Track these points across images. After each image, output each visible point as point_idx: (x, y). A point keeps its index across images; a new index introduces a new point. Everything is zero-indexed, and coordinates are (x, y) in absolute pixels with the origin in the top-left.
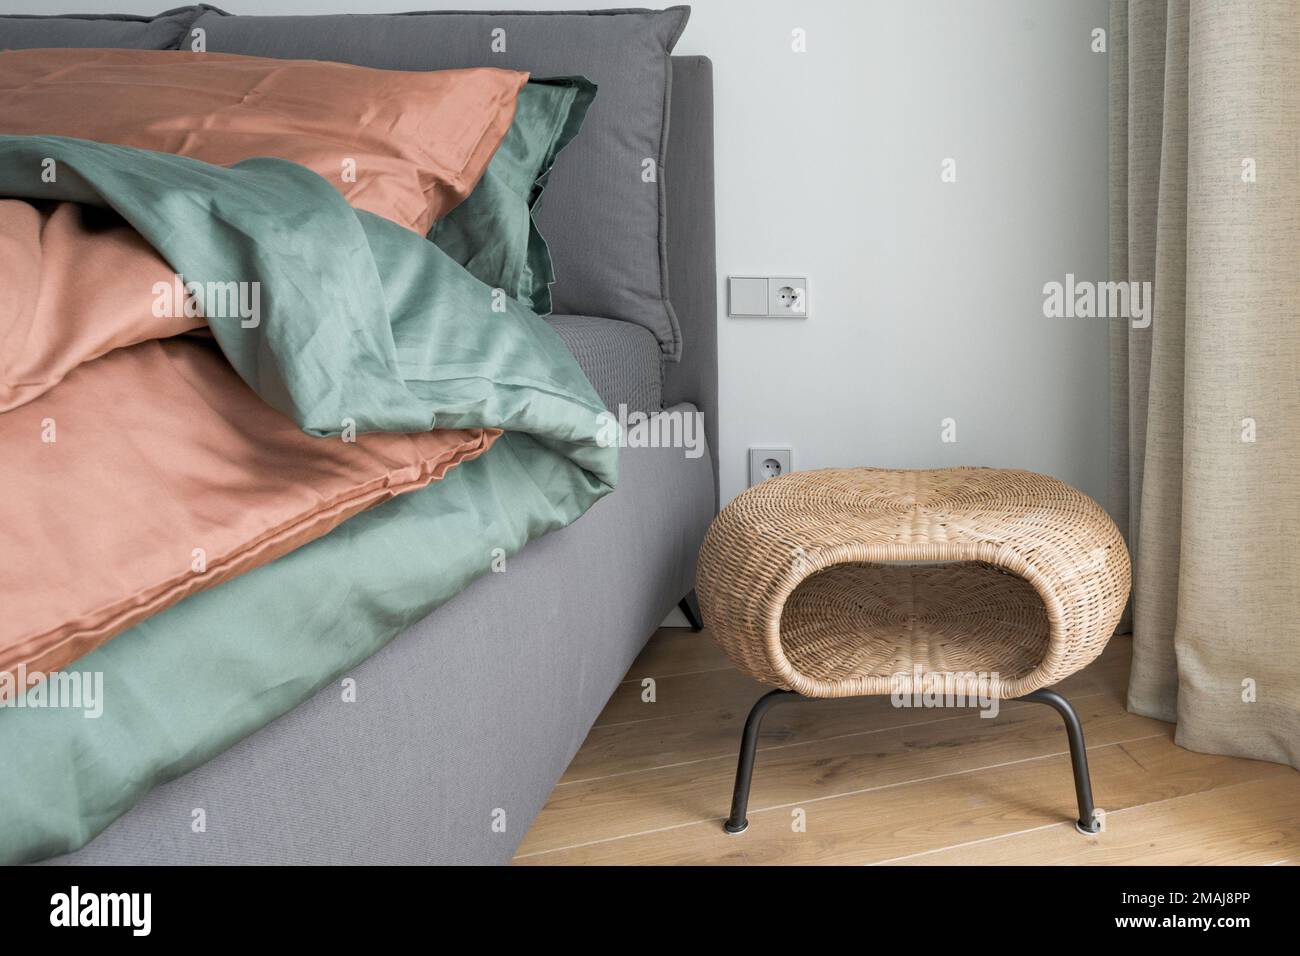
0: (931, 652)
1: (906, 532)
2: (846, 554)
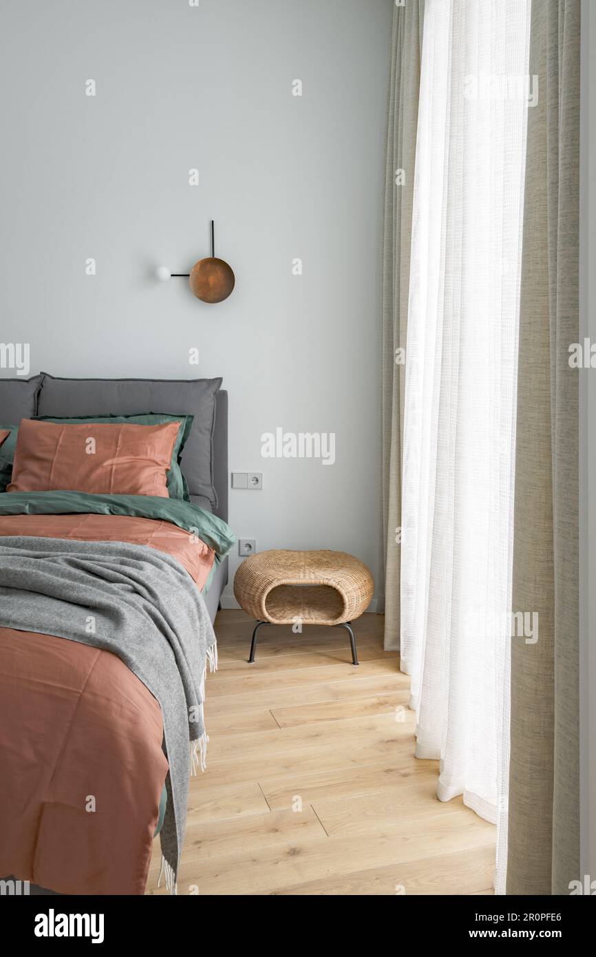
0: (309, 613)
1: (302, 575)
2: (284, 581)
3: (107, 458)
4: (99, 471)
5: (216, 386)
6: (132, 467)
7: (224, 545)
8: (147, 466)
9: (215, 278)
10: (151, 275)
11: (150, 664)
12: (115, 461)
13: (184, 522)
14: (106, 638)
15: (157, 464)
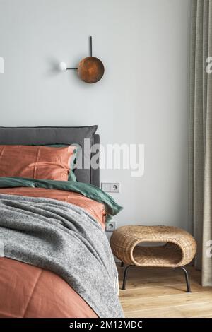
2: (144, 240)
3: (31, 162)
4: (27, 169)
5: (93, 130)
6: (47, 168)
7: (115, 208)
8: (56, 168)
9: (92, 69)
10: (56, 69)
11: (93, 286)
12: (36, 164)
13: (87, 193)
14: (47, 256)
15: (62, 167)
